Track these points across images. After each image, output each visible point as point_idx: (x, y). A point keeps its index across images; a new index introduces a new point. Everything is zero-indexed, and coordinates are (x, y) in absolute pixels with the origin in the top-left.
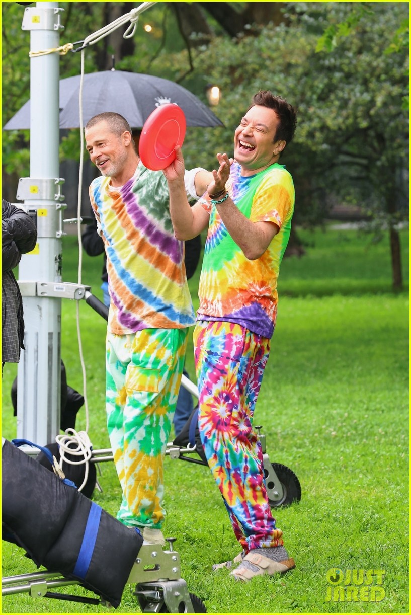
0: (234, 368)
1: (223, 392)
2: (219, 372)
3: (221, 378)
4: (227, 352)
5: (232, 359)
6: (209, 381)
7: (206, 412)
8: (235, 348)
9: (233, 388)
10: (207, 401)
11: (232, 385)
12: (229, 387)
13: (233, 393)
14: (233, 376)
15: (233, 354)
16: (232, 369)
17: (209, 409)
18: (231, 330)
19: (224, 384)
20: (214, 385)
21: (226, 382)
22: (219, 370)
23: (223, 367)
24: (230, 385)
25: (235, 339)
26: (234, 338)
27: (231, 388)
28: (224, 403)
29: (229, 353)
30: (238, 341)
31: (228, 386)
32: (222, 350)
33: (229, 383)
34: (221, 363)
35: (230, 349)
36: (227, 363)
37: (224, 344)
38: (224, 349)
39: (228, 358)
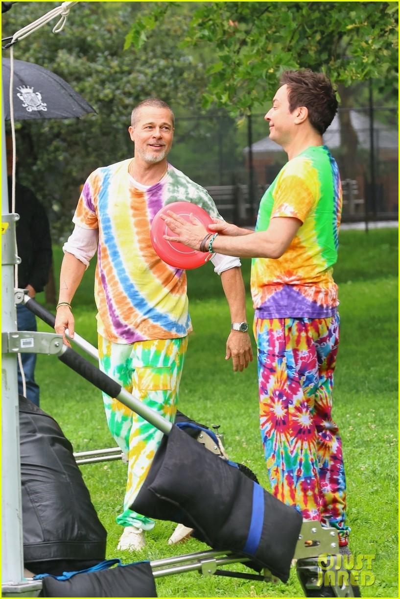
0: (281, 364)
1: (275, 391)
2: (269, 371)
3: (271, 376)
4: (271, 349)
5: (277, 356)
6: (263, 380)
7: (264, 412)
8: (277, 343)
9: (284, 384)
10: (264, 400)
11: (283, 382)
12: (281, 384)
13: (285, 389)
14: (282, 372)
15: (277, 350)
16: (279, 366)
17: (267, 409)
18: (271, 326)
19: (275, 382)
20: (268, 385)
21: (276, 380)
22: (268, 368)
23: (271, 365)
24: (281, 381)
25: (276, 335)
26: (274, 333)
27: (282, 385)
28: (279, 401)
29: (274, 350)
30: (279, 336)
31: (279, 383)
32: (268, 347)
33: (279, 380)
34: (268, 362)
35: (274, 346)
36: (273, 361)
37: (268, 341)
38: (269, 346)
39: (274, 355)
